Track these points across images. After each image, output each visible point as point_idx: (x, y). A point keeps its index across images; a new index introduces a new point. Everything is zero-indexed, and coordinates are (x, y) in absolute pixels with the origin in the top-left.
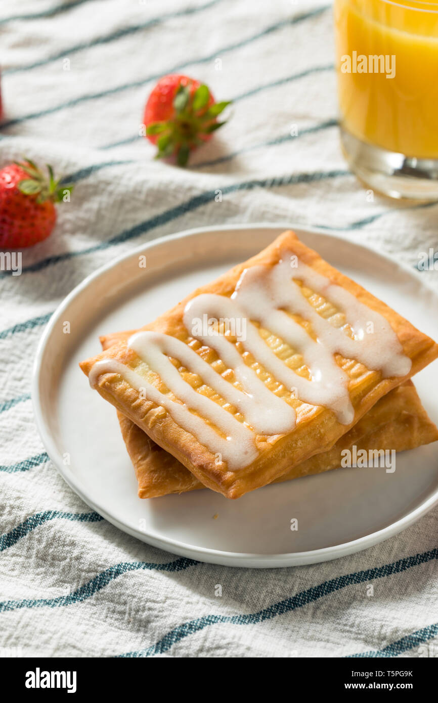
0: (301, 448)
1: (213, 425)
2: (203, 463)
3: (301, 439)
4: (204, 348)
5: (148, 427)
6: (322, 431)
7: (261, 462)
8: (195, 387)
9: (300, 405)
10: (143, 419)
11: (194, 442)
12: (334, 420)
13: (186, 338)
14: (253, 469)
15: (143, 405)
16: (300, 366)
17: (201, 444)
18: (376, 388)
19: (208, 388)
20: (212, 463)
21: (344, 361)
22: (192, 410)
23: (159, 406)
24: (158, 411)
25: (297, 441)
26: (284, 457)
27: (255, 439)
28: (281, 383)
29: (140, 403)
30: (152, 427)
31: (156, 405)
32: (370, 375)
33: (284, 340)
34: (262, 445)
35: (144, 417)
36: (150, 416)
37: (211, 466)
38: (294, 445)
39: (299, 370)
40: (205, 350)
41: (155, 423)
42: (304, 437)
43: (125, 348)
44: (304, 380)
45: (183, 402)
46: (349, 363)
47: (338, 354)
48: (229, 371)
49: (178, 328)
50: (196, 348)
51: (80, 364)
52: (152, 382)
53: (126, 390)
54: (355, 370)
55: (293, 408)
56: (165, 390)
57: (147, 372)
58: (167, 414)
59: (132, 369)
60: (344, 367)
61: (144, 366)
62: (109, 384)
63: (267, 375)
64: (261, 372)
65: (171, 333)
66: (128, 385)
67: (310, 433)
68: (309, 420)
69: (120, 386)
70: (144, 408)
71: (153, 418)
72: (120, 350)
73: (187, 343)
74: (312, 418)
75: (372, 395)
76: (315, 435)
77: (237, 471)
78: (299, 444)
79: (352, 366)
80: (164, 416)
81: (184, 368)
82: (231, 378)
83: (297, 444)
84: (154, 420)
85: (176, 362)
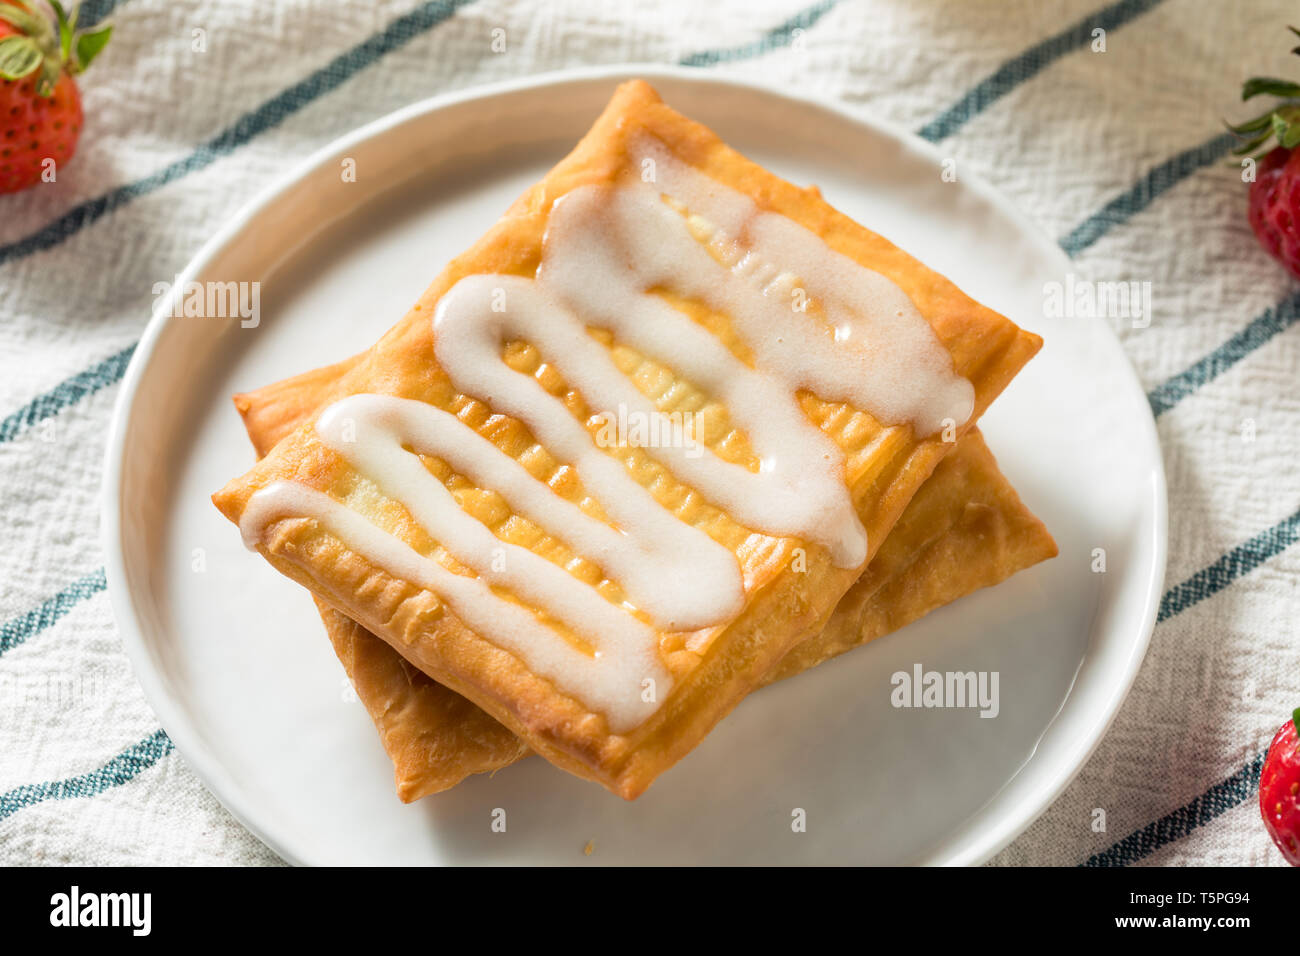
0: (762, 647)
1: (555, 622)
2: (549, 725)
3: (760, 627)
4: (495, 418)
5: (402, 641)
6: (803, 595)
7: (680, 700)
8: (494, 526)
9: (743, 538)
10: (388, 624)
11: (519, 673)
12: (824, 562)
13: (451, 399)
14: (664, 718)
15: (382, 590)
16: (723, 435)
17: (537, 676)
18: (907, 467)
19: (524, 522)
20: (571, 722)
21: (823, 408)
22: (501, 588)
23: (421, 590)
24: (422, 603)
25: (751, 633)
26: (729, 676)
27: (658, 645)
28: (689, 487)
29: (376, 587)
30: (413, 642)
31: (413, 588)
32: (888, 438)
33: (676, 373)
34: (678, 658)
35: (390, 619)
36: (404, 617)
37: (571, 729)
38: (748, 644)
39: (724, 443)
40: (499, 425)
41: (418, 631)
42: (765, 620)
43: (313, 447)
44: (738, 471)
45: (474, 572)
46: (835, 415)
47: (805, 393)
48: (563, 469)
49: (428, 375)
50: (475, 422)
51: (213, 498)
52: (394, 527)
53: (336, 557)
54: (851, 430)
55: (730, 549)
56: (426, 543)
57: (376, 502)
58: (445, 607)
59: (341, 501)
60: (826, 426)
61: (366, 487)
62: (294, 546)
63: (654, 468)
64: (639, 465)
65: (412, 393)
66: (338, 544)
67: (779, 606)
68: (773, 577)
69: (321, 550)
70: (387, 597)
71: (412, 620)
72: (305, 455)
73: (455, 413)
74: (778, 572)
75: (900, 488)
76: (789, 609)
77: (628, 733)
78: (757, 639)
79: (844, 421)
80: (438, 615)
81: (459, 477)
82: (570, 489)
83: (753, 641)
84: (414, 624)
85: (438, 466)
